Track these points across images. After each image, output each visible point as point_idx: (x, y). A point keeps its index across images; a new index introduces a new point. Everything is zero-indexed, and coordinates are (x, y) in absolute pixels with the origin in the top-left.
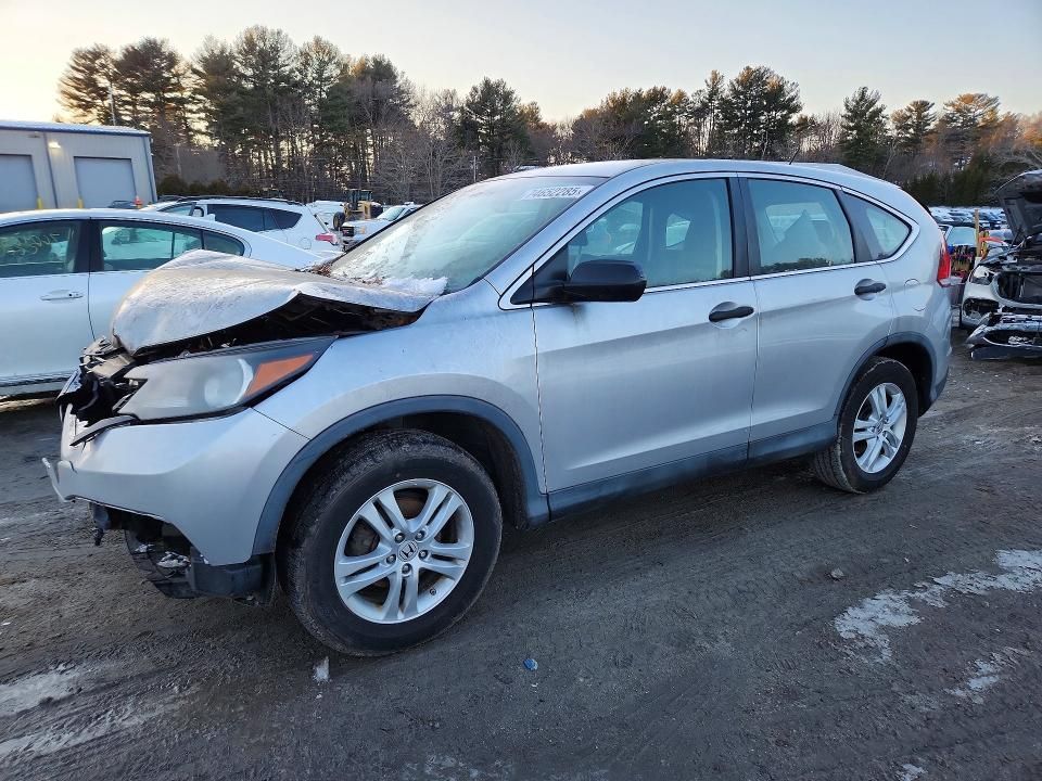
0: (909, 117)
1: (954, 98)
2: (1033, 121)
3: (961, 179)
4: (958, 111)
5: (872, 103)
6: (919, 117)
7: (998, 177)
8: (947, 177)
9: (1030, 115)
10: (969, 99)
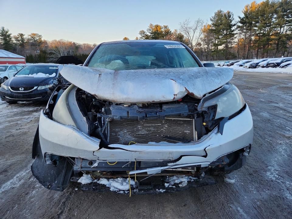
0: (19, 38)
1: (30, 34)
2: (51, 42)
3: (40, 56)
4: (32, 37)
5: (7, 32)
6: (22, 38)
7: (49, 56)
8: (36, 55)
9: (50, 41)
10: (34, 35)
